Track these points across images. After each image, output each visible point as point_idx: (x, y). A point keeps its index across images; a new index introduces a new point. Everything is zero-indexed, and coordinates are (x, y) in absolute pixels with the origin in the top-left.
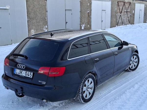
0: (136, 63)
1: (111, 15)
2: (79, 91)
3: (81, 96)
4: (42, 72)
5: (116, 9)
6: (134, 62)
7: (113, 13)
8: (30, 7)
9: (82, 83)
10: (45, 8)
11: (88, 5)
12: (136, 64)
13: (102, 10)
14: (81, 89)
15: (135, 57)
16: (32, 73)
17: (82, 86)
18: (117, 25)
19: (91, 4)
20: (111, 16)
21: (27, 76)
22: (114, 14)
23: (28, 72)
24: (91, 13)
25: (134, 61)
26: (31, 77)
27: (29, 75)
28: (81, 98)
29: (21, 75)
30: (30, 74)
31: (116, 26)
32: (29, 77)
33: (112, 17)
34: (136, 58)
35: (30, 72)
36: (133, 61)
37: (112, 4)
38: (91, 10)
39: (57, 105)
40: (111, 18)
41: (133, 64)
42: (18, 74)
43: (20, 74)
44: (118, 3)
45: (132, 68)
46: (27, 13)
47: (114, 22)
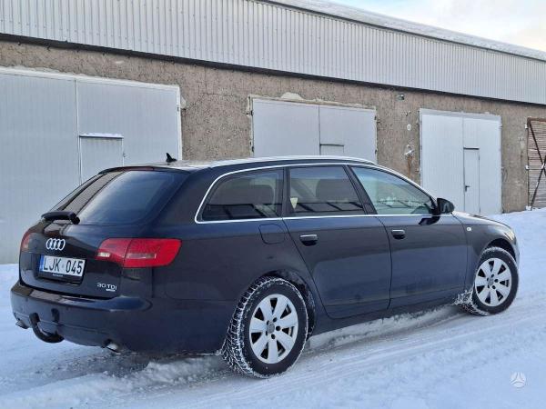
0: (507, 286)
1: (502, 165)
2: (235, 330)
3: (241, 346)
4: (107, 255)
5: (523, 145)
6: (496, 281)
7: (510, 160)
8: (193, 133)
9: (245, 304)
10: (248, 138)
11: (405, 131)
12: (506, 291)
13: (465, 148)
14: (240, 321)
15: (498, 262)
16: (84, 261)
17: (245, 311)
18: (532, 205)
19: (417, 127)
20: (504, 171)
21: (71, 273)
22: (515, 162)
23: (73, 260)
24: (418, 156)
25: (494, 278)
26: (81, 275)
27: (77, 269)
28: (241, 354)
29: (56, 272)
30: (79, 266)
31: (528, 208)
32: (76, 274)
33: (509, 173)
34: (503, 266)
35: (78, 260)
36: (493, 276)
37: (503, 129)
38: (419, 148)
39: (168, 379)
40: (503, 177)
41: (494, 287)
42: (49, 271)
43: (53, 271)
44: (529, 124)
45: (487, 304)
46: (183, 151)
47: (515, 193)
